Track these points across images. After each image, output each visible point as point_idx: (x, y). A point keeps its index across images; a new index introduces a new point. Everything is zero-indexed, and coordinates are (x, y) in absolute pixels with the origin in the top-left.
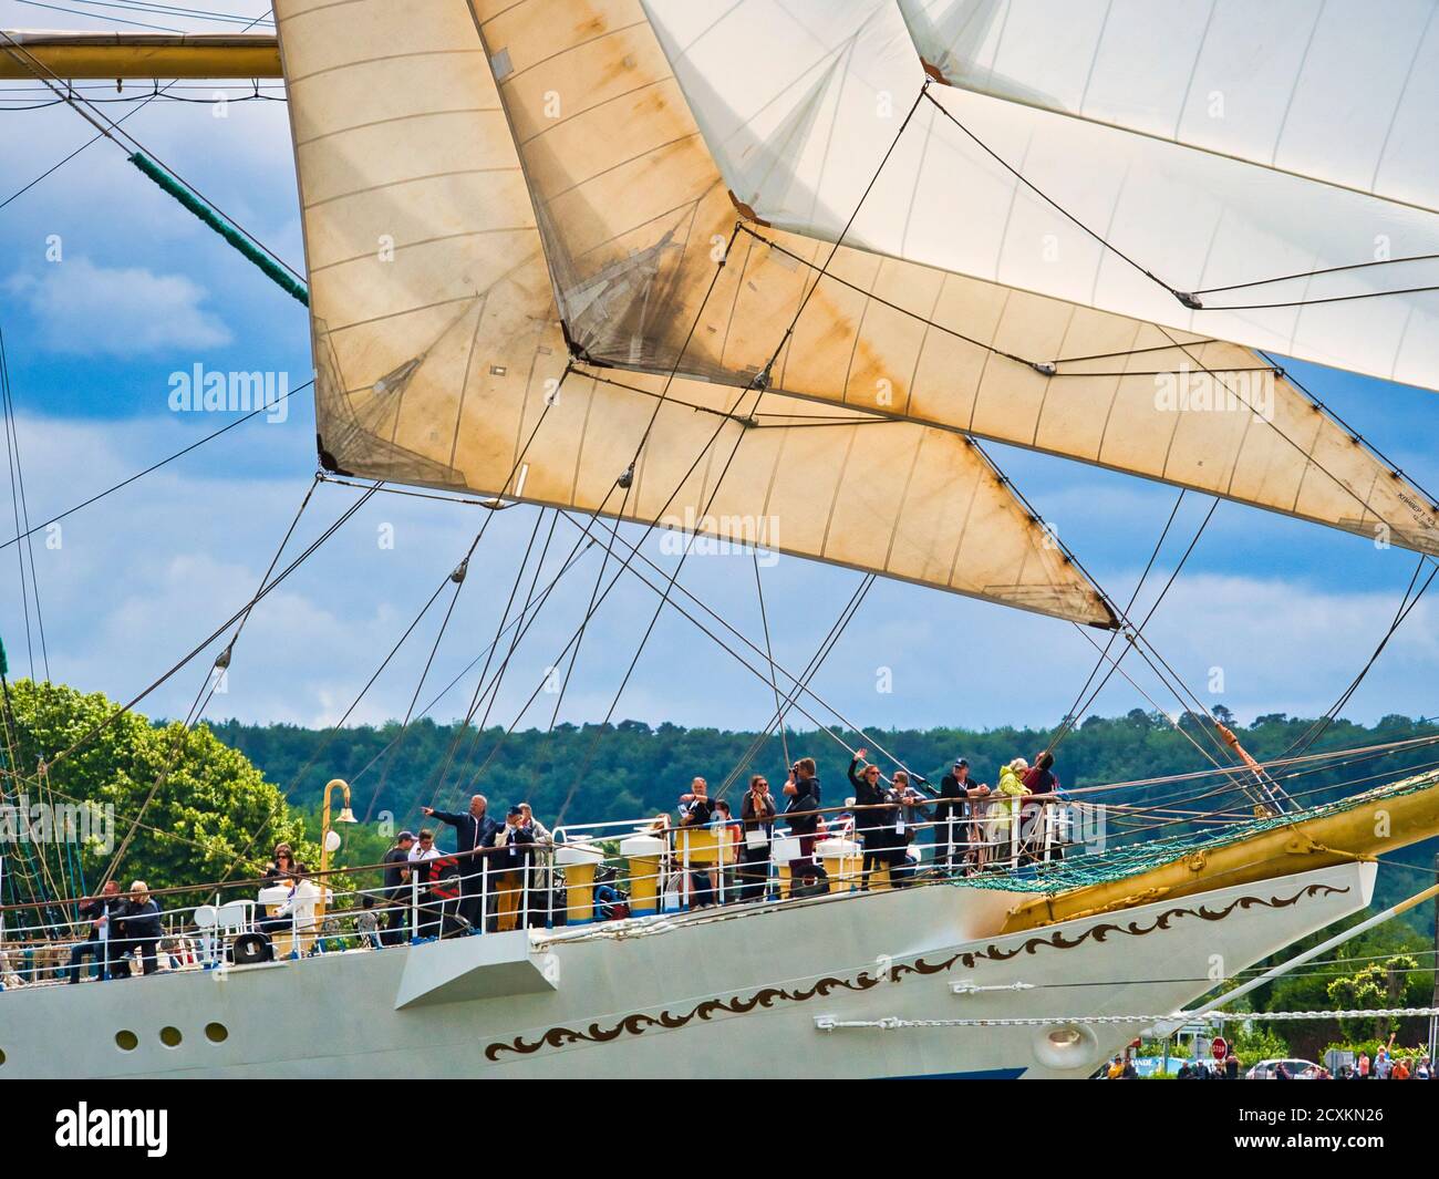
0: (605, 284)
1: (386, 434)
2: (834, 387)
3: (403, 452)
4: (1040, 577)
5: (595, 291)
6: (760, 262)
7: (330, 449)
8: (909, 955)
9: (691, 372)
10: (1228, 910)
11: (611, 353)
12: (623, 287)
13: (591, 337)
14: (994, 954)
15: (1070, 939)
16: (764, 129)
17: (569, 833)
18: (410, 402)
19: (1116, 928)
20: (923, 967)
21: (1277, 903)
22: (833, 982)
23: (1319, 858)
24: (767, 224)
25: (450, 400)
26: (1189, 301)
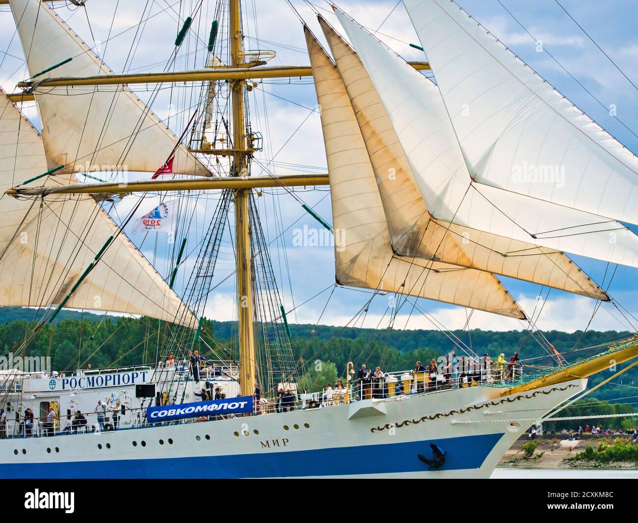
0: (401, 235)
1: (351, 274)
2: (454, 260)
3: (355, 279)
4: (507, 307)
5: (399, 237)
6: (437, 229)
7: (338, 278)
8: (472, 404)
9: (421, 257)
10: (550, 392)
11: (402, 253)
12: (405, 236)
13: (398, 249)
14: (493, 404)
15: (512, 399)
16: (438, 192)
17: (390, 374)
18: (356, 266)
19: (523, 397)
20: (476, 407)
21: (562, 390)
22: (454, 412)
23: (571, 377)
24: (436, 219)
25: (365, 265)
26: (534, 237)
